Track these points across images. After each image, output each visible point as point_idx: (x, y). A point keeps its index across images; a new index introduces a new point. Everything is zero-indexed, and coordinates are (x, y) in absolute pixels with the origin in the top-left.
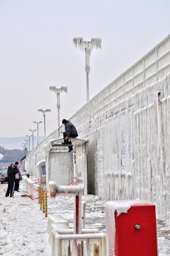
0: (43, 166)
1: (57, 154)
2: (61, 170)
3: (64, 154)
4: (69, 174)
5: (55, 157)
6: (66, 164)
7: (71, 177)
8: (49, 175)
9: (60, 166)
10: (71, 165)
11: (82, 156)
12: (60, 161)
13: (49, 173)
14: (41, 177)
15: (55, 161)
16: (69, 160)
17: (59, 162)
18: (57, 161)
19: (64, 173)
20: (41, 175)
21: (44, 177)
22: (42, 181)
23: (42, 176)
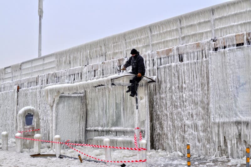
0: (27, 114)
1: (66, 98)
2: (71, 119)
3: (74, 100)
4: (80, 124)
5: (64, 102)
6: (76, 111)
7: (82, 127)
8: (56, 125)
9: (69, 114)
10: (83, 113)
11: (144, 100)
12: (69, 107)
13: (56, 123)
14: (24, 129)
15: (63, 108)
16: (79, 106)
17: (69, 109)
18: (66, 108)
19: (74, 123)
20: (24, 125)
21: (27, 128)
22: (25, 133)
23: (25, 127)
